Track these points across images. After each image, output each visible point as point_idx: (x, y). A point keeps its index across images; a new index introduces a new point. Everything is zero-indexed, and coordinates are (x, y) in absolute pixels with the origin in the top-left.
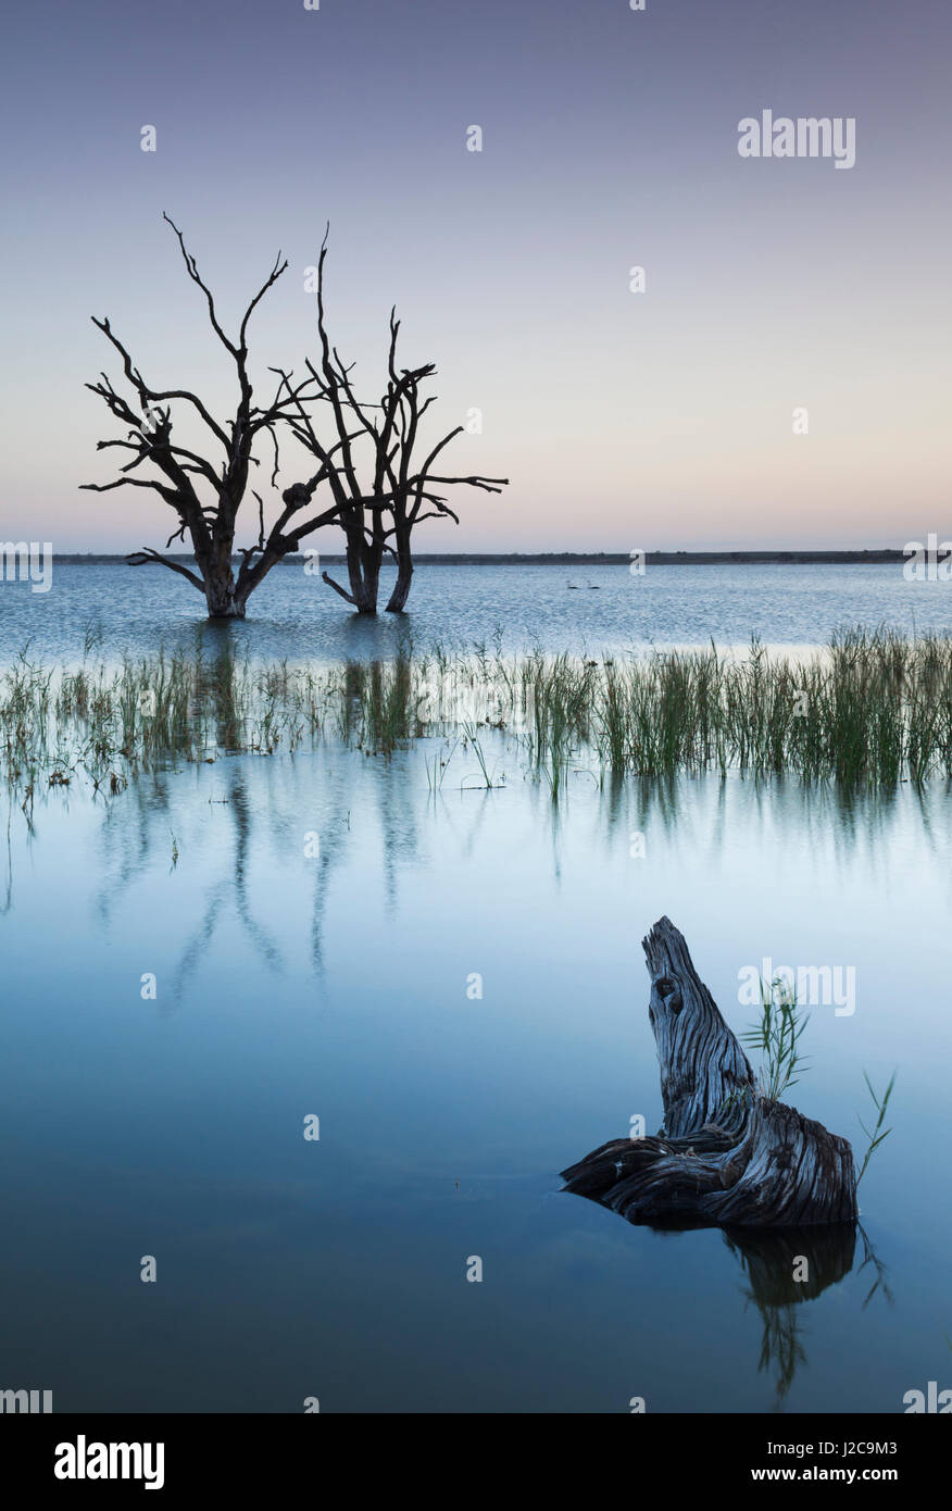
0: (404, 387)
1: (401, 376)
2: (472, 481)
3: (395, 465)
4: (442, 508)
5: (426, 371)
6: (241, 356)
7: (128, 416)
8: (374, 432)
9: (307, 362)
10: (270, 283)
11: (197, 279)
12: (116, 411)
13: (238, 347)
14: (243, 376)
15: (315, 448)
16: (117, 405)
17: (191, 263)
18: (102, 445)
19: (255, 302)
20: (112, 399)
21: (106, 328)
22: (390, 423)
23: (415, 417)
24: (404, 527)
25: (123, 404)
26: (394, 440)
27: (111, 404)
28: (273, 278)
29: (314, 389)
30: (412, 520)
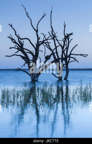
0: (67, 37)
1: (66, 35)
2: (81, 55)
3: (65, 52)
4: (75, 60)
5: (71, 34)
6: (37, 31)
7: (15, 43)
8: (61, 46)
9: (49, 32)
10: (43, 18)
11: (28, 17)
12: (13, 42)
13: (36, 30)
14: (37, 35)
15: (50, 49)
16: (13, 40)
17: (27, 14)
18: (10, 48)
19: (39, 21)
20: (12, 39)
21: (11, 26)
22: (64, 44)
23: (69, 43)
24: (67, 63)
25: (15, 40)
26: (65, 47)
27: (12, 40)
28: (43, 17)
29: (50, 38)
30: (68, 62)
